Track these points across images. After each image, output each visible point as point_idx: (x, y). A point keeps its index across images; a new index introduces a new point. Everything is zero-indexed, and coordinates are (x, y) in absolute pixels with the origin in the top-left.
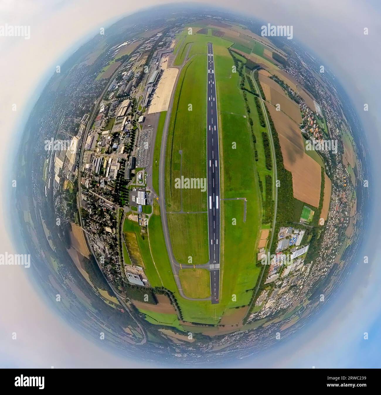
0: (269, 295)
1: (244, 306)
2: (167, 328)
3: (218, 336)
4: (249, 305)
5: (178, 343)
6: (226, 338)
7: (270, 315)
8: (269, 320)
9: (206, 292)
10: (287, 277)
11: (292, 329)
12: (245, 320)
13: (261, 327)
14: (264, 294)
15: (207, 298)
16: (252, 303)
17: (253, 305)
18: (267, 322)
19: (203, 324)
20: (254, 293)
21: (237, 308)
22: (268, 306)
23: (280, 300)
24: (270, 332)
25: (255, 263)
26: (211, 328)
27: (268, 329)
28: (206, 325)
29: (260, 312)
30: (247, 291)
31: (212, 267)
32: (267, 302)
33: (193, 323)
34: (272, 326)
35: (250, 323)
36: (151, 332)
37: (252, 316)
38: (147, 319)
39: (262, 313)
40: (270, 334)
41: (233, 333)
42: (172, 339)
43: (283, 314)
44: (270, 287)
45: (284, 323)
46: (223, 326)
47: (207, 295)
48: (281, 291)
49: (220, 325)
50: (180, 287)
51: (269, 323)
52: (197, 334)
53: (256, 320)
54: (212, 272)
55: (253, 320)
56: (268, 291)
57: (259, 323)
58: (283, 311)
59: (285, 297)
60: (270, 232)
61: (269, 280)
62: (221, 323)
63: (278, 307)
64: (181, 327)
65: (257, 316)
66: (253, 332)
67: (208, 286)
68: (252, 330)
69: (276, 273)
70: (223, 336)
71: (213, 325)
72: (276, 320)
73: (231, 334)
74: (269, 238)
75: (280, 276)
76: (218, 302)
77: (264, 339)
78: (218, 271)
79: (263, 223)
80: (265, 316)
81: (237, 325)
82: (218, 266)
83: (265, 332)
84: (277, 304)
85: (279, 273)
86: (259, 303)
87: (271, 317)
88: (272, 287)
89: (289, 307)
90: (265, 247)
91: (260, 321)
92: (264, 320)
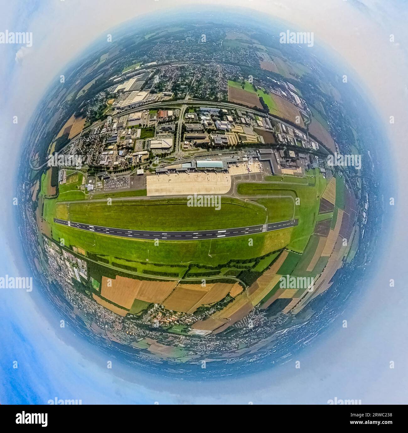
0: (57, 251)
1: (52, 235)
2: (40, 186)
3: (36, 217)
4: (52, 238)
5: (32, 190)
6: (34, 221)
7: (46, 251)
8: (42, 251)
10: (65, 263)
11: (34, 267)
12: (45, 235)
13: (39, 244)
14: (57, 248)
15: (56, 217)
16: (53, 240)
17: (52, 241)
18: (42, 248)
19: (43, 209)
20: (58, 242)
21: (51, 232)
22: (51, 250)
23: (53, 259)
24: (35, 250)
25: (71, 245)
26: (41, 215)
27: (37, 249)
28: (43, 211)
29: (48, 244)
30: (59, 238)
31: (69, 222)
32: (53, 250)
33: (43, 204)
34: (38, 252)
35: (43, 238)
36: (37, 174)
37: (46, 239)
38: (43, 175)
39: (47, 246)
40: (34, 250)
41: (37, 226)
42: (34, 186)
43: (45, 260)
44: (60, 252)
45: (39, 261)
46: (42, 222)
47: (58, 216)
48: (58, 259)
49: (42, 220)
50: (60, 203)
51: (41, 251)
52: (37, 204)
53: (44, 241)
54: (67, 222)
55: (44, 239)
56: (59, 251)
57: (41, 243)
58: (47, 261)
59: (55, 262)
60: (84, 256)
61: (64, 252)
62: (44, 220)
63: (50, 257)
64: (41, 195)
65: (46, 242)
66: (36, 239)
67: (61, 219)
68: (38, 238)
69: (67, 256)
70: (35, 219)
71: (42, 215)
72: (42, 255)
73: (37, 224)
74: (82, 254)
75: (66, 259)
76: (54, 222)
77: (31, 245)
78: (67, 225)
79: (87, 252)
80: (45, 248)
81: (42, 229)
82: (69, 225)
83: (35, 247)
84: (52, 256)
85: (67, 258)
86: (53, 244)
87: (44, 252)
88: (61, 253)
89: (49, 265)
90: (78, 251)
91: (43, 244)
92: (43, 247)
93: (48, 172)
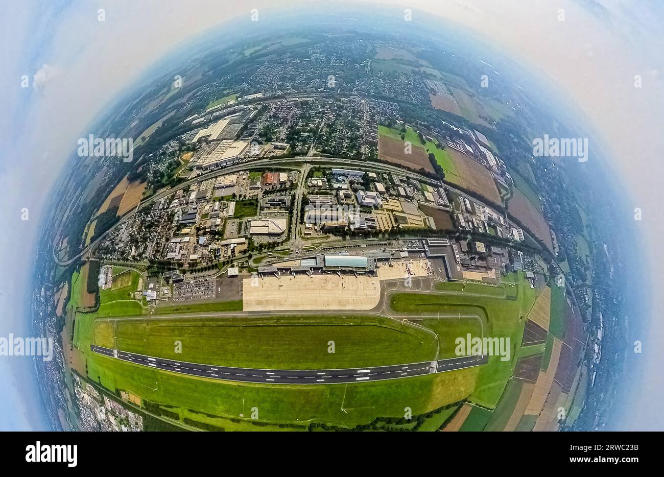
0: (94, 398)
1: (87, 372)
2: (69, 292)
3: (62, 342)
4: (88, 377)
5: (56, 297)
6: (59, 348)
7: (76, 398)
8: (71, 397)
9: (99, 342)
10: (108, 418)
11: (57, 424)
12: (75, 372)
13: (66, 386)
14: (96, 393)
15: (95, 342)
16: (89, 381)
17: (87, 382)
18: (70, 393)
19: (73, 330)
20: (97, 384)
21: (87, 366)
22: (86, 396)
23: (89, 410)
24: (59, 396)
25: (119, 388)
26: (70, 338)
27: (62, 394)
28: (73, 333)
29: (80, 387)
30: (99, 377)
31: (115, 352)
32: (89, 396)
33: (74, 321)
34: (65, 400)
35: (72, 376)
36: (66, 272)
37: (78, 379)
38: (75, 274)
39: (79, 389)
40: (57, 396)
41: (64, 356)
42: (60, 292)
43: (75, 413)
44: (100, 400)
45: (66, 414)
46: (72, 350)
47: (97, 342)
48: (97, 411)
49: (72, 346)
50: (102, 320)
51: (69, 397)
52: (64, 321)
53: (73, 382)
54: (112, 351)
55: (75, 379)
56: (98, 398)
57: (70, 385)
58: (78, 414)
59: (92, 416)
60: (139, 406)
61: (106, 399)
62: (74, 348)
63: (83, 407)
64: (71, 307)
65: (77, 383)
66: (62, 377)
67: (103, 346)
68: (64, 377)
69: (111, 407)
70: (61, 345)
71: (72, 340)
72: (70, 404)
73: (63, 354)
74: (135, 405)
75: (109, 411)
76: (92, 350)
77: (53, 388)
78: (113, 355)
79: (144, 401)
80: (76, 392)
81: (71, 363)
82: (116, 357)
83: (60, 390)
84: (87, 406)
85: (112, 410)
86: (89, 387)
87: (75, 398)
88: (101, 402)
89: (82, 420)
90: (129, 399)
91: (72, 386)
92: (73, 390)
93: (82, 269)
